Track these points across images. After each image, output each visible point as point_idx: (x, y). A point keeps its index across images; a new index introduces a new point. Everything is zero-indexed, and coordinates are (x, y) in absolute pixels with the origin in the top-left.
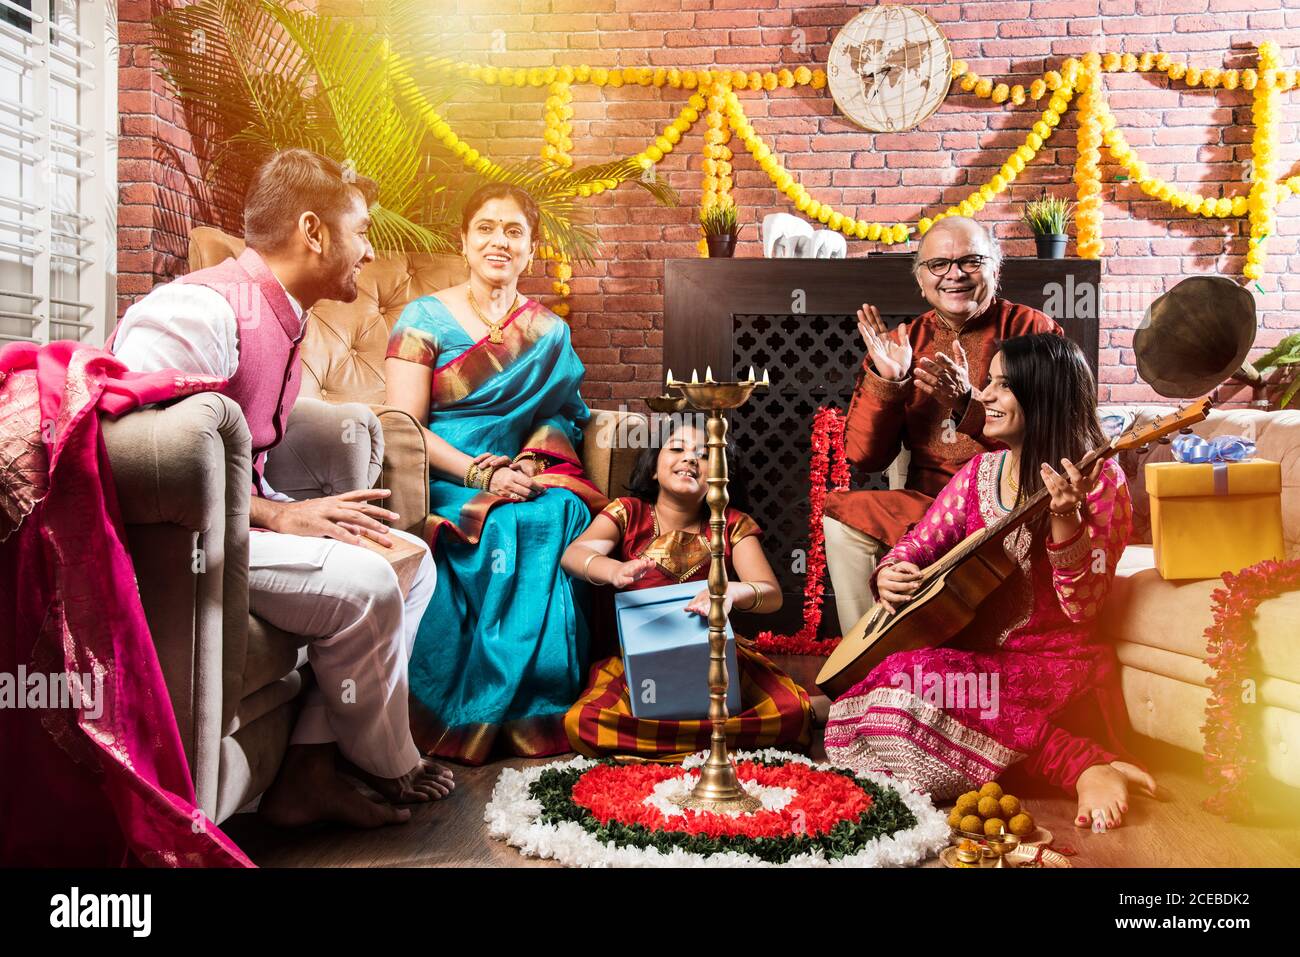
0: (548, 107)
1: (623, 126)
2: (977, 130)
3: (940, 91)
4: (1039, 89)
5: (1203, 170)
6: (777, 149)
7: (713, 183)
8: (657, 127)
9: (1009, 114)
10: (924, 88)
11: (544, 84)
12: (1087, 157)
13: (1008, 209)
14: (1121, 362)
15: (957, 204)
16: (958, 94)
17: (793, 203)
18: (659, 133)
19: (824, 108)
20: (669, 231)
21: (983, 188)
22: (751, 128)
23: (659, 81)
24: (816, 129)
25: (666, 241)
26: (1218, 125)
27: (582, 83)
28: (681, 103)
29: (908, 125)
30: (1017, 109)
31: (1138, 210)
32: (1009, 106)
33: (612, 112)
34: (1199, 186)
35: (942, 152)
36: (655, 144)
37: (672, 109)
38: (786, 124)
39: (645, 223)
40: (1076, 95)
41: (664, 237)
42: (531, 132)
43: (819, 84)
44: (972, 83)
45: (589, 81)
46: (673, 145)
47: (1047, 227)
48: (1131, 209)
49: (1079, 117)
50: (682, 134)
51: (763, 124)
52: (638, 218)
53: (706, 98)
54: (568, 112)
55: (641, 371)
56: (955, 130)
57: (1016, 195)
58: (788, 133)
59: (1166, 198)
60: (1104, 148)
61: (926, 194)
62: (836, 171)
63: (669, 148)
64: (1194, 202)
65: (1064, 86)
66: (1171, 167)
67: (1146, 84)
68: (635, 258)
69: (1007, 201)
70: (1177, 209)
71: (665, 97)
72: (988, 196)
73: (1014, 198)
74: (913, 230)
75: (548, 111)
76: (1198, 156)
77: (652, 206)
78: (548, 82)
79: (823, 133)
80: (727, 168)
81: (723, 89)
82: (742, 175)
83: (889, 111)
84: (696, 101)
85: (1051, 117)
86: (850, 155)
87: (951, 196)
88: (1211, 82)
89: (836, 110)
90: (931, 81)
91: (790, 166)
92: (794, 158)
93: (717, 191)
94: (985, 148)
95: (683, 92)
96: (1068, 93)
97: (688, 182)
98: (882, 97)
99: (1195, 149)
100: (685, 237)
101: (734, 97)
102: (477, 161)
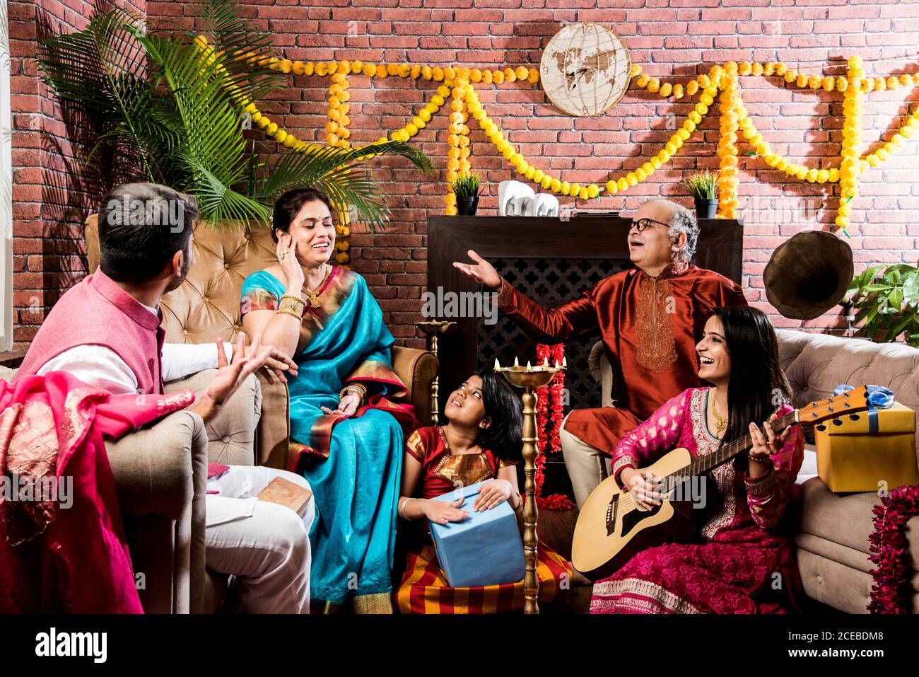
0: (331, 93)
1: (388, 108)
2: (647, 116)
3: (622, 86)
4: (694, 87)
5: (808, 148)
6: (503, 128)
7: (456, 152)
8: (413, 109)
9: (671, 105)
10: (610, 85)
11: (327, 74)
12: (728, 138)
13: (670, 175)
14: (750, 286)
15: (633, 170)
16: (635, 90)
17: (515, 167)
18: (416, 114)
19: (537, 98)
20: (423, 187)
21: (653, 159)
22: (484, 112)
23: (415, 74)
24: (531, 113)
25: (420, 194)
26: (819, 116)
27: (356, 74)
28: (432, 91)
29: (599, 111)
30: (677, 101)
31: (762, 176)
32: (672, 99)
33: (379, 97)
34: (805, 159)
35: (623, 132)
36: (412, 122)
37: (424, 95)
38: (509, 108)
39: (405, 181)
40: (719, 92)
41: (419, 192)
42: (317, 110)
43: (534, 79)
44: (646, 82)
45: (362, 73)
46: (426, 123)
47: (704, 193)
48: (757, 175)
49: (722, 108)
50: (432, 115)
51: (493, 108)
52: (400, 177)
53: (451, 88)
54: (347, 96)
55: (402, 290)
56: (633, 116)
57: (676, 164)
58: (511, 115)
59: (783, 169)
60: (740, 132)
61: (611, 162)
62: (546, 144)
63: (423, 125)
64: (802, 172)
65: (711, 85)
66: (785, 146)
67: (769, 84)
68: (397, 207)
69: (669, 168)
70: (790, 176)
71: (419, 87)
72: (656, 165)
73: (675, 167)
74: (602, 189)
75: (331, 96)
76: (804, 137)
77: (410, 168)
78: (331, 73)
79: (536, 116)
80: (467, 141)
81: (464, 82)
82: (477, 146)
83: (585, 100)
84: (443, 91)
85: (702, 108)
86: (556, 132)
87: (629, 164)
88: (815, 85)
89: (546, 99)
90: (616, 80)
91: (513, 140)
92: (515, 134)
93: (459, 159)
94: (654, 129)
95: (433, 83)
96: (714, 90)
97: (437, 150)
98: (580, 90)
99: (802, 133)
100: (435, 192)
101: (471, 87)
102: (276, 132)
